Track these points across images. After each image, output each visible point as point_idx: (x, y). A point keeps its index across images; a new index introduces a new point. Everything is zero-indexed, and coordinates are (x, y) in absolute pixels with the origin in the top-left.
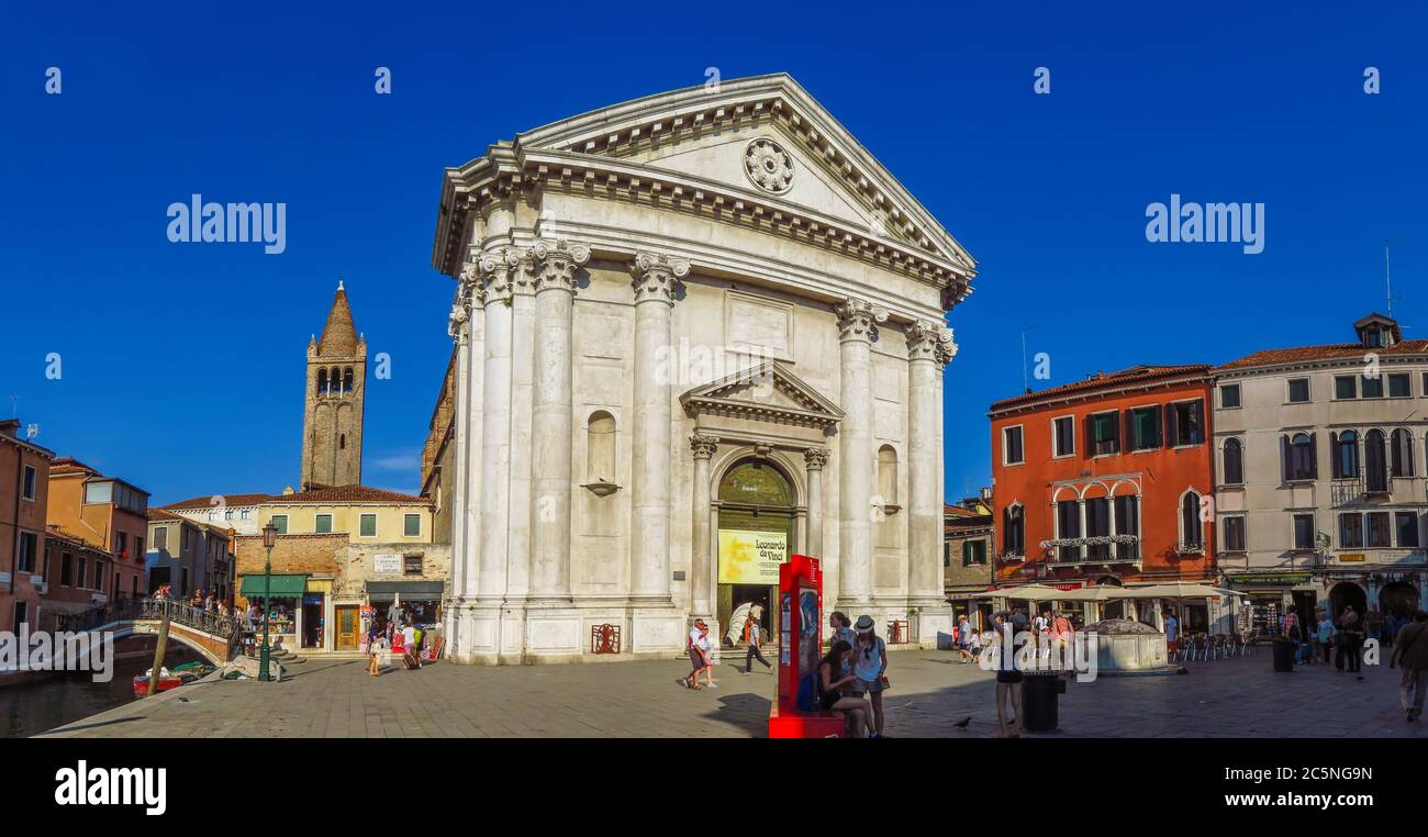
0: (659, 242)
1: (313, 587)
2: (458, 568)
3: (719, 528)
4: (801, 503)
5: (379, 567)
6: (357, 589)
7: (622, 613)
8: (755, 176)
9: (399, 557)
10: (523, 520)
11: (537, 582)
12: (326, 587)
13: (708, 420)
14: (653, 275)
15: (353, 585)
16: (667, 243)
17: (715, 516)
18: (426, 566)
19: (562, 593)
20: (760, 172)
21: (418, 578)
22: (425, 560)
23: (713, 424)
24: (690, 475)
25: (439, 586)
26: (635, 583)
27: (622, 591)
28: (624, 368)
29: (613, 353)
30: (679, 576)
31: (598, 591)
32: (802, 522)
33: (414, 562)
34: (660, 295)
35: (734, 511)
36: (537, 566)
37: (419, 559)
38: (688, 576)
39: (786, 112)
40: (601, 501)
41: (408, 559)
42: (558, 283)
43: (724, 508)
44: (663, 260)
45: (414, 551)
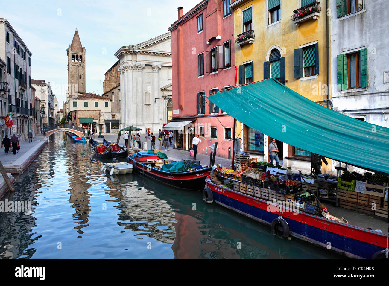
0: (156, 62)
1: (94, 121)
2: (123, 117)
5: (107, 117)
6: (103, 121)
7: (151, 126)
9: (111, 115)
10: (135, 110)
11: (138, 121)
12: (97, 121)
13: (165, 92)
14: (155, 68)
15: (102, 120)
16: (157, 62)
17: (167, 109)
18: (116, 116)
19: (142, 123)
21: (114, 119)
22: (116, 115)
24: (162, 102)
25: (118, 121)
26: (154, 121)
27: (151, 122)
28: (151, 83)
29: (149, 81)
30: (161, 120)
31: (148, 122)
33: (113, 116)
34: (157, 72)
35: (170, 108)
36: (138, 118)
38: (162, 119)
40: (148, 107)
42: (140, 70)
43: (168, 108)
44: (157, 66)
45: (113, 114)
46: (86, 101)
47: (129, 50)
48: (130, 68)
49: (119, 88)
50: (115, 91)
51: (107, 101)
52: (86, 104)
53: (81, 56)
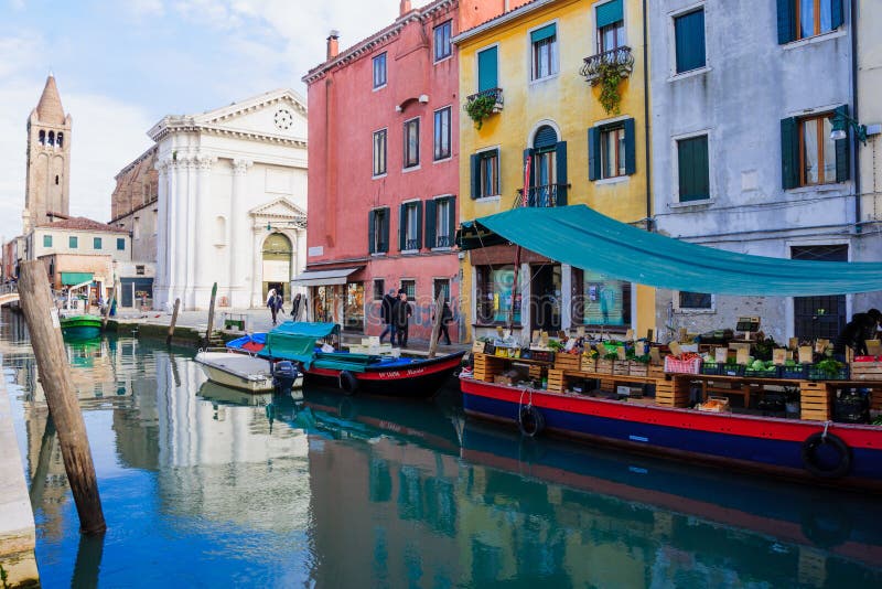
0: (242, 154)
1: (96, 279)
2: (161, 273)
3: (264, 259)
4: (294, 250)
6: (116, 280)
8: (278, 125)
9: (134, 267)
12: (102, 279)
13: (259, 220)
14: (239, 167)
16: (245, 154)
17: (262, 255)
18: (146, 271)
20: (280, 122)
21: (142, 276)
22: (146, 268)
23: (262, 222)
24: (252, 240)
25: (151, 280)
26: (232, 281)
27: (227, 285)
28: (228, 199)
30: (248, 279)
32: (294, 257)
33: (140, 269)
34: (242, 174)
35: (269, 254)
37: (142, 267)
38: (252, 279)
39: (290, 99)
40: (220, 251)
41: (138, 268)
43: (265, 253)
44: (243, 161)
45: (140, 264)
46: (74, 234)
47: (182, 123)
48: (185, 164)
49: (153, 207)
50: (144, 214)
51: (121, 237)
52: (73, 243)
53: (60, 134)
